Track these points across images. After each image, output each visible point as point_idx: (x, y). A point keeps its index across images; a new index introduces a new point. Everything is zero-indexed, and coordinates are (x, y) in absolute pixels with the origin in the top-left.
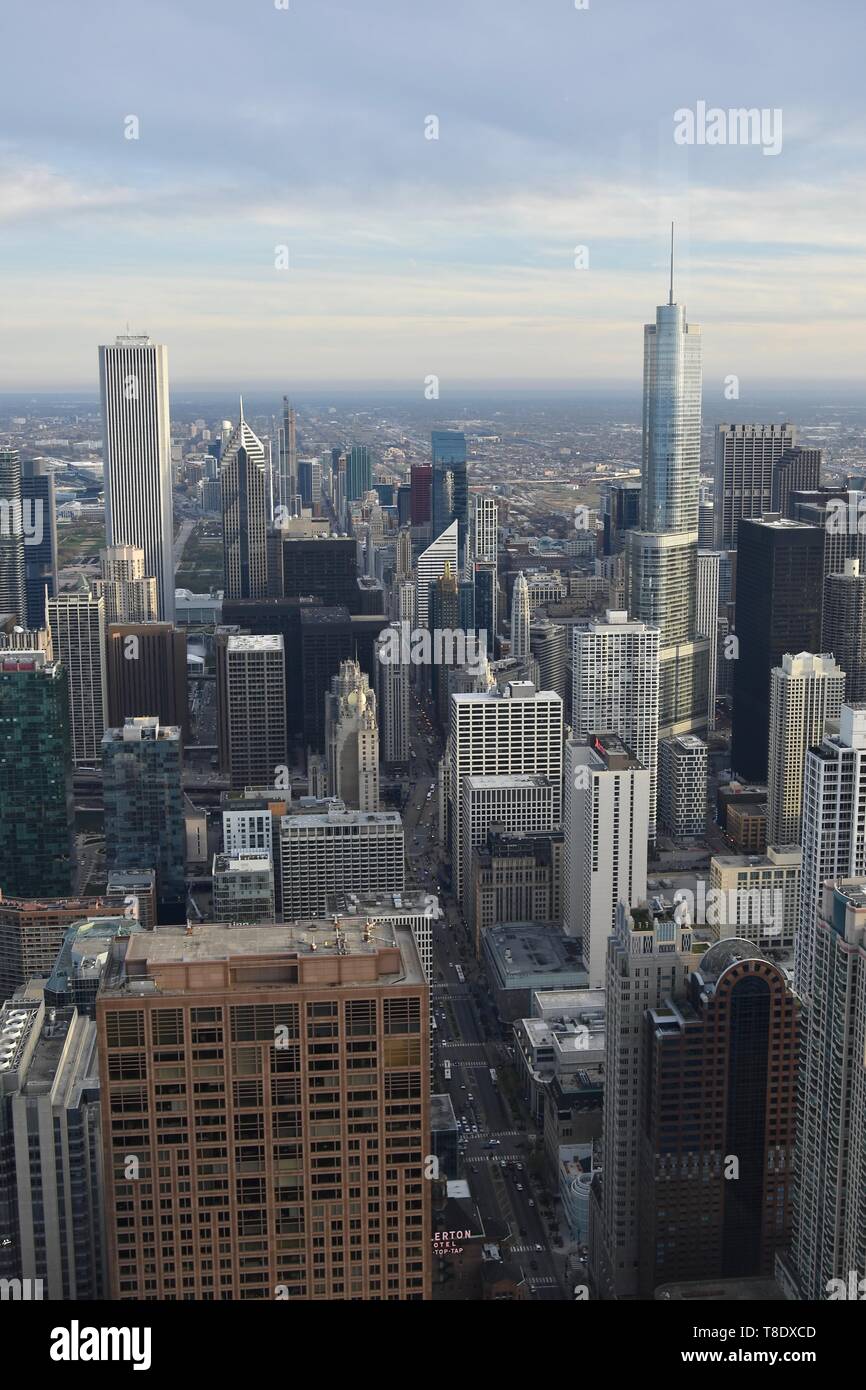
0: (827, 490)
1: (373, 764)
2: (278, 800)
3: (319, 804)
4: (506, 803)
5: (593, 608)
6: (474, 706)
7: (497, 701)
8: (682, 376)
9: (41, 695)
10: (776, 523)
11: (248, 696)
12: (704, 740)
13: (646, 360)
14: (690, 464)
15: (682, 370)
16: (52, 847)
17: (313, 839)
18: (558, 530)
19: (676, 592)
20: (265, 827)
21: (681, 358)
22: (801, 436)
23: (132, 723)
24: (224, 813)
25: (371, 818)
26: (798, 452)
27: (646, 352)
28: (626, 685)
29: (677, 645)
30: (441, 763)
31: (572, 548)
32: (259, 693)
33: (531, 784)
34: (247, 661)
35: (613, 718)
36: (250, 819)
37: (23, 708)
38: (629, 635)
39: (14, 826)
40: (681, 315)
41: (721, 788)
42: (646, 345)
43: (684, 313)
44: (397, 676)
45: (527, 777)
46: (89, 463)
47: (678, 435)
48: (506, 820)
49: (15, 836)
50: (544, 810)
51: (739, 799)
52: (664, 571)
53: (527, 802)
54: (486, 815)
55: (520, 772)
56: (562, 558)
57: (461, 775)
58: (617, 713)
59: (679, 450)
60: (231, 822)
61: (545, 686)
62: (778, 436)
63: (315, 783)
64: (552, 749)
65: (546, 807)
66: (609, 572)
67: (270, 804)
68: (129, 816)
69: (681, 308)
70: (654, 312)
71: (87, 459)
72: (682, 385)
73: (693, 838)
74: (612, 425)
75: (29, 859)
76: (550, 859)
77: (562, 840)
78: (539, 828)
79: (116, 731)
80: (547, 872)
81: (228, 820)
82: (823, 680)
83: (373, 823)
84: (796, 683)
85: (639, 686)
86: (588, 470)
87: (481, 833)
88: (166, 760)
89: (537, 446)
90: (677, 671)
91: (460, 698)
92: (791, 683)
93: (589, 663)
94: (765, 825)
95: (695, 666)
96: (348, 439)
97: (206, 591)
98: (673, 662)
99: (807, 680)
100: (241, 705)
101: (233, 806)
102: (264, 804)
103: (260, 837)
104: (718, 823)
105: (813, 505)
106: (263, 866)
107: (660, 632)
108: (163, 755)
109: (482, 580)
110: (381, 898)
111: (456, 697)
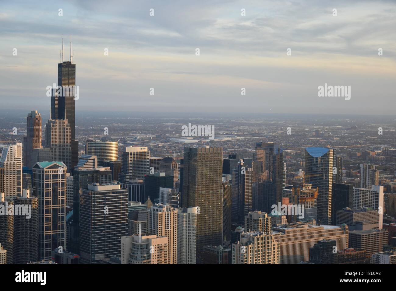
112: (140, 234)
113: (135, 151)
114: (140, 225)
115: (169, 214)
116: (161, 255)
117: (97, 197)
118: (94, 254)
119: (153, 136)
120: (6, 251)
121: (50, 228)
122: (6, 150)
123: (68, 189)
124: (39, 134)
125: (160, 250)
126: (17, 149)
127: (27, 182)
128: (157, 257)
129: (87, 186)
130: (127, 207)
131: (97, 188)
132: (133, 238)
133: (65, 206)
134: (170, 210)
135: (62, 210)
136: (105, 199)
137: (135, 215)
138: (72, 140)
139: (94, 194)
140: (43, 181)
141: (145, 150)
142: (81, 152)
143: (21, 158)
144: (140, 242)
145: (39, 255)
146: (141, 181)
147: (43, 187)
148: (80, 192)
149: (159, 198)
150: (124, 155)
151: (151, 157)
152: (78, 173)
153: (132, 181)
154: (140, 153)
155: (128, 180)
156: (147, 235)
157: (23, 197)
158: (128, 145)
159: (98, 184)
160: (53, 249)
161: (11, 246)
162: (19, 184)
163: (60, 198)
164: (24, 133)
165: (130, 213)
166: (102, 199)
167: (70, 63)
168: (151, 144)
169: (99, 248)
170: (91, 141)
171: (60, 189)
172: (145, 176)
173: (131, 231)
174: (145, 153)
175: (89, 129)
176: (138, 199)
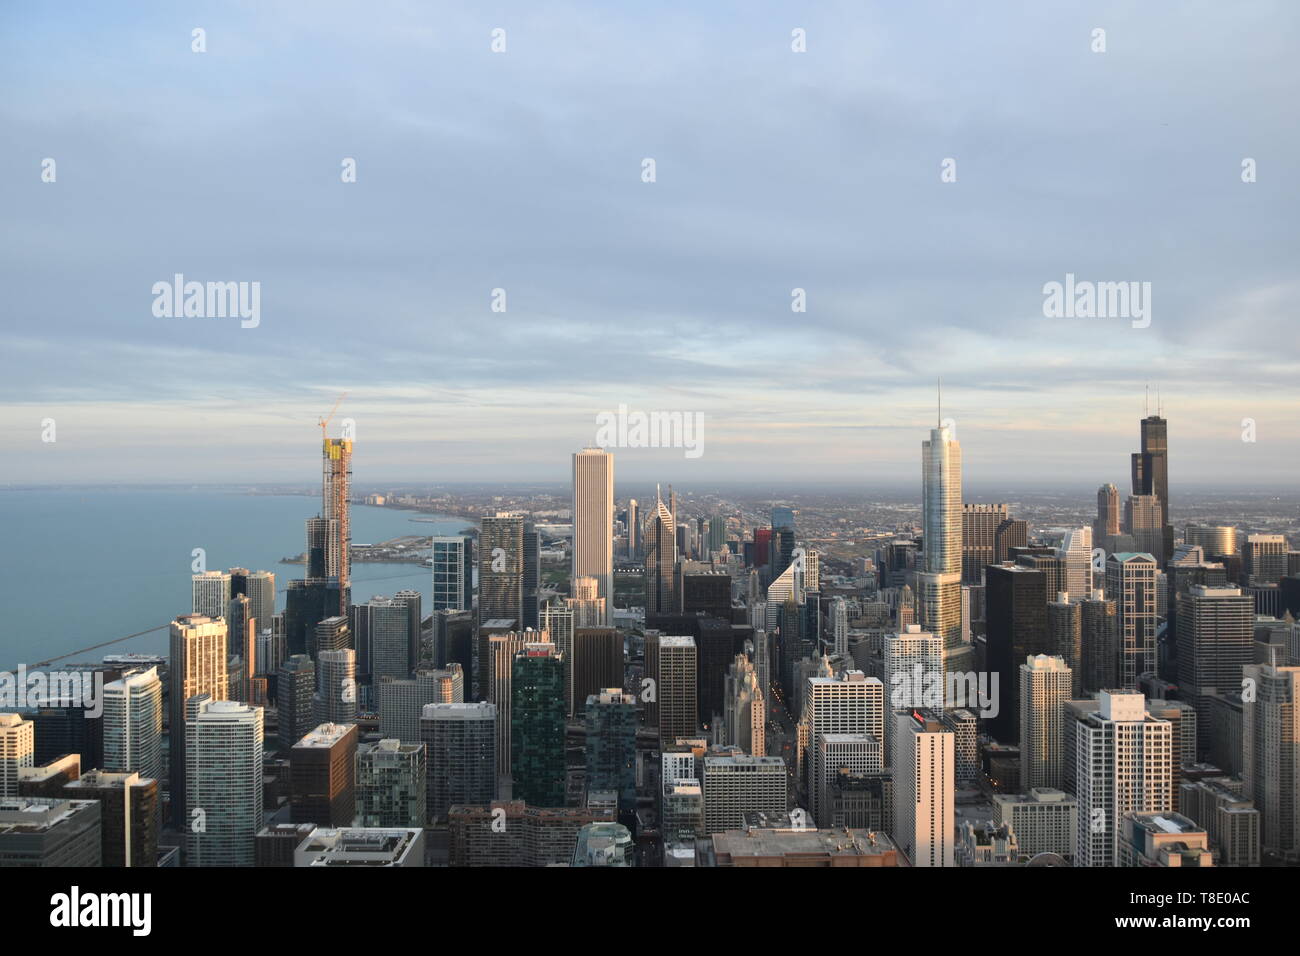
0: (1034, 547)
1: (761, 724)
2: (698, 747)
3: (725, 750)
4: (849, 753)
5: (880, 623)
6: (824, 686)
7: (839, 684)
8: (948, 473)
9: (551, 673)
10: (1013, 568)
11: (672, 676)
12: (973, 712)
13: (923, 463)
14: (955, 529)
15: (948, 470)
16: (554, 773)
17: (721, 773)
18: (846, 571)
19: (948, 613)
20: (689, 765)
21: (947, 463)
22: (1008, 510)
23: (606, 692)
24: (663, 754)
25: (764, 761)
26: (1010, 522)
27: (924, 458)
29: (950, 648)
30: (798, 725)
31: (861, 583)
32: (679, 674)
33: (865, 740)
34: (672, 653)
36: (680, 759)
37: (540, 680)
38: (922, 641)
39: (530, 759)
41: (986, 747)
42: (923, 453)
44: (761, 665)
45: (861, 735)
47: (947, 511)
48: (849, 765)
49: (530, 765)
50: (875, 759)
51: (998, 755)
52: (940, 599)
53: (863, 753)
54: (836, 761)
55: (855, 732)
56: (856, 590)
57: (816, 733)
59: (948, 520)
60: (668, 761)
61: (871, 674)
62: (996, 511)
63: (718, 735)
64: (876, 717)
65: (876, 757)
66: (886, 599)
68: (601, 754)
70: (929, 434)
71: (542, 522)
72: (949, 479)
73: (967, 782)
74: (870, 504)
75: (540, 781)
76: (881, 793)
77: (891, 780)
78: (871, 771)
79: (595, 697)
80: (879, 802)
81: (666, 759)
82: (1057, 673)
83: (765, 765)
84: (1038, 675)
86: (859, 533)
87: (833, 773)
88: (627, 717)
89: (824, 517)
91: (815, 681)
92: (1035, 675)
93: (896, 659)
94: (1018, 773)
95: (963, 663)
97: (624, 607)
99: (1046, 673)
101: (669, 750)
102: (690, 751)
103: (687, 771)
104: (985, 771)
105: (1030, 557)
106: (696, 791)
107: (942, 639)
108: (625, 714)
109: (811, 603)
110: (780, 816)
111: (812, 680)
112: (1274, 664)
113: (1264, 541)
114: (1274, 651)
117: (1204, 605)
118: (1199, 686)
120: (1070, 670)
121: (1133, 644)
122: (1069, 536)
123: (1159, 592)
124: (1115, 515)
126: (1084, 535)
127: (1099, 580)
129: (1188, 589)
130: (1252, 623)
131: (1204, 593)
132: (1262, 670)
133: (1155, 615)
135: (1151, 621)
136: (1216, 609)
137: (1264, 635)
138: (1164, 524)
139: (1199, 601)
140: (1122, 579)
141: (1280, 539)
142: (1178, 542)
143: (1091, 547)
144: (1274, 675)
145: (1118, 681)
146: (1275, 585)
147: (1122, 587)
148: (1178, 596)
150: (1246, 547)
151: (1290, 550)
152: (1174, 569)
153: (1259, 585)
154: (1271, 544)
155: (1252, 583)
156: (1286, 665)
157: (1095, 599)
158: (1252, 532)
159: (1204, 587)
160: (1138, 673)
161: (1078, 665)
162: (1088, 581)
163: (1147, 603)
164: (1094, 513)
165: (1258, 631)
166: (1212, 609)
167: (1159, 418)
168: (1290, 532)
169: (1207, 678)
170: (1193, 526)
171: (1147, 591)
172: (1281, 579)
173: (1260, 658)
174: (1280, 544)
175: (1190, 508)
176: (1270, 611)
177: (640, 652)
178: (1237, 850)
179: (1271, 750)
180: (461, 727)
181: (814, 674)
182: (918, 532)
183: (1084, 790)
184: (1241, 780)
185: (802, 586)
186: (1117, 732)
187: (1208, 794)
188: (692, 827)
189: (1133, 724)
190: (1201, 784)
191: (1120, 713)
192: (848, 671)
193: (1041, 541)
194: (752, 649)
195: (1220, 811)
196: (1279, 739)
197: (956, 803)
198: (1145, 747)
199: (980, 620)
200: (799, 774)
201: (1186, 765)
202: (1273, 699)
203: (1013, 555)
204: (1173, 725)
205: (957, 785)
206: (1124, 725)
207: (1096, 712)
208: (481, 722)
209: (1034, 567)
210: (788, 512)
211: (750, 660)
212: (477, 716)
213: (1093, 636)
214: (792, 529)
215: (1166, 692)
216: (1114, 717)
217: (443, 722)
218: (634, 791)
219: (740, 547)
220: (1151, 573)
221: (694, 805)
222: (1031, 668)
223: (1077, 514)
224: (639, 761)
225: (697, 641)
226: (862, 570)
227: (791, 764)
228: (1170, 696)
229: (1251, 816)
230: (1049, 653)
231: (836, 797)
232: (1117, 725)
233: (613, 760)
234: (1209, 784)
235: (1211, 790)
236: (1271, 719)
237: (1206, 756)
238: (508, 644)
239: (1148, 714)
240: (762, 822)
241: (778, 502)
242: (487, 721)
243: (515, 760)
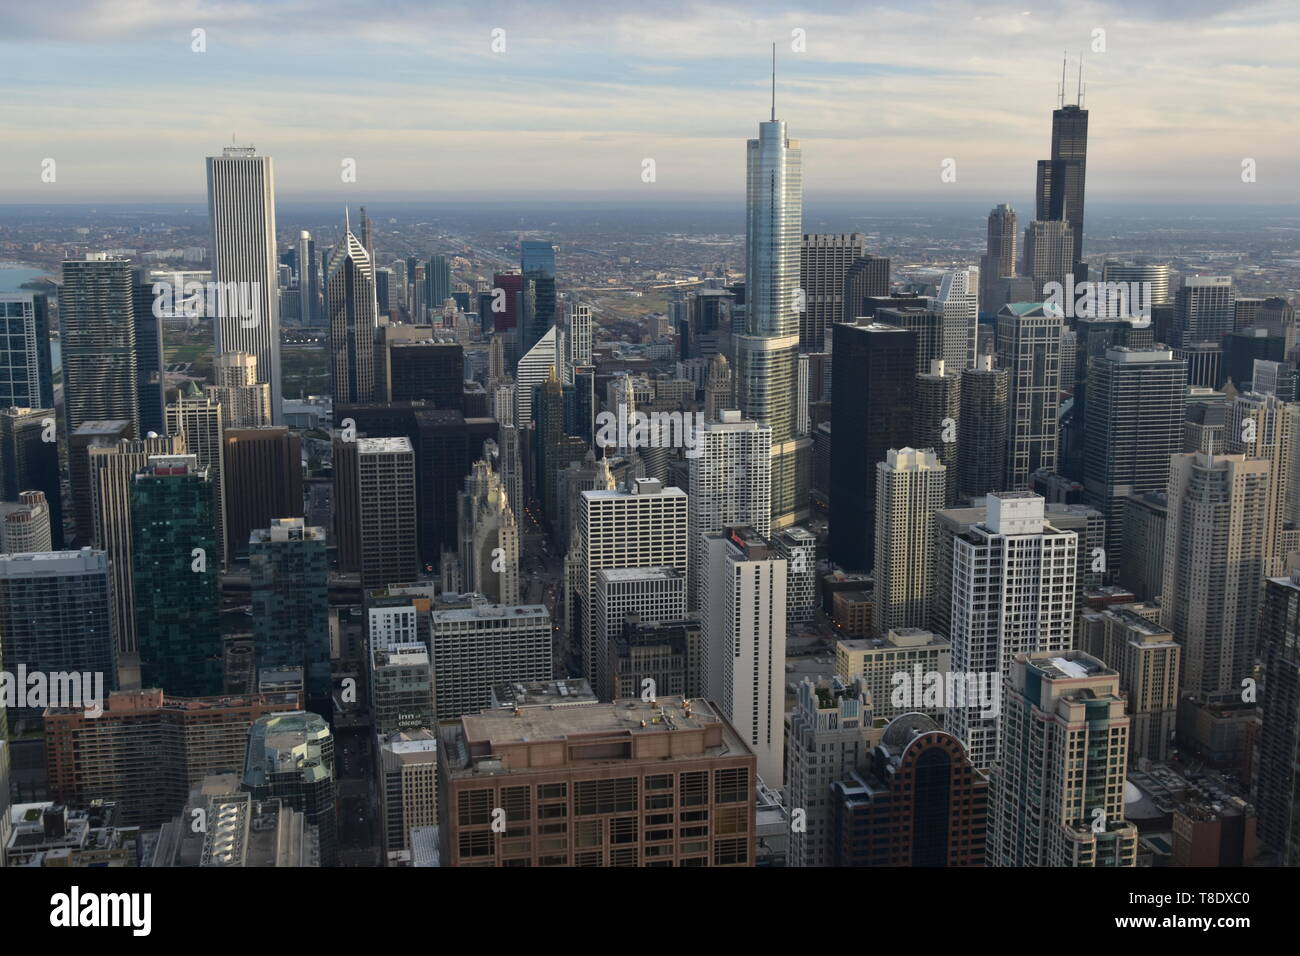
0: (899, 296)
1: (513, 560)
2: (422, 596)
3: (461, 600)
4: (640, 594)
6: (604, 503)
7: (626, 498)
8: (784, 188)
9: (194, 499)
10: (870, 326)
11: (379, 496)
12: (812, 532)
13: (749, 173)
14: (791, 271)
15: (784, 183)
16: (205, 647)
17: (465, 633)
18: (630, 335)
19: (779, 393)
20: (410, 623)
21: (783, 171)
22: (869, 244)
23: (279, 523)
24: (370, 610)
25: (519, 612)
26: (867, 260)
27: (749, 166)
28: (740, 481)
29: (782, 442)
30: (566, 558)
31: (653, 352)
32: (390, 494)
33: (662, 575)
34: (378, 463)
35: (728, 512)
36: (396, 615)
37: (176, 511)
38: (743, 434)
39: (167, 628)
40: (783, 131)
41: (827, 577)
42: (749, 159)
43: (786, 129)
44: (511, 476)
45: (657, 569)
46: (161, 273)
47: (781, 244)
48: (640, 611)
49: (167, 638)
50: (676, 601)
51: (843, 587)
52: (769, 373)
53: (659, 593)
54: (621, 607)
55: (648, 565)
56: (646, 362)
57: (592, 569)
58: (732, 508)
59: (782, 259)
60: (377, 619)
61: (670, 482)
62: (848, 245)
63: (449, 579)
64: (678, 543)
65: (678, 598)
66: (690, 374)
67: (414, 600)
68: (276, 614)
69: (783, 124)
70: (757, 128)
72: (784, 197)
73: (802, 625)
74: (665, 235)
75: (182, 659)
76: (684, 647)
77: (698, 629)
78: (671, 617)
79: (262, 532)
80: (682, 659)
81: (374, 617)
82: (926, 473)
83: (521, 617)
84: (901, 476)
85: (753, 481)
86: (648, 278)
87: (617, 624)
88: (313, 560)
89: (596, 255)
90: (782, 467)
91: (591, 495)
92: (897, 476)
93: (706, 460)
94: (870, 610)
95: (798, 463)
96: (413, 249)
97: (297, 396)
98: (778, 458)
99: (911, 473)
100: (372, 505)
101: (378, 603)
102: (411, 605)
103: (406, 632)
104: (825, 609)
105: (893, 310)
106: (421, 659)
107: (771, 430)
108: (310, 555)
109: (581, 383)
110: (546, 687)
111: (584, 493)
112: (1211, 451)
113: (1206, 285)
114: (1210, 434)
115: (1272, 414)
116: (1253, 495)
117: (1124, 374)
118: (1111, 484)
119: (1243, 254)
120: (945, 467)
121: (1027, 430)
122: (948, 281)
123: (1066, 357)
124: (1011, 249)
125: (1251, 485)
126: (970, 278)
127: (986, 341)
128: (1244, 498)
129: (1100, 352)
130: (1184, 397)
131: (1125, 357)
132: (1195, 458)
133: (1059, 390)
134: (1276, 407)
135: (1053, 397)
136: (1139, 378)
137: (1199, 413)
138: (1075, 263)
139: (1118, 368)
140: (1017, 341)
141: (1227, 282)
143: (977, 294)
144: (1209, 466)
145: (1005, 481)
146: (1216, 345)
147: (1017, 352)
148: (1090, 364)
149: (1251, 380)
150: (1182, 294)
151: (1238, 296)
153: (1195, 346)
154: (1214, 288)
155: (1187, 343)
156: (1226, 453)
157: (979, 369)
158: (1190, 272)
159: (1126, 349)
160: (1033, 469)
161: (954, 460)
162: (971, 344)
163: (1048, 373)
164: (982, 247)
165: (1190, 408)
166: (1133, 379)
167: (1078, 108)
168: (1238, 271)
169: (1122, 473)
170: (1114, 264)
171: (1049, 357)
172: (1224, 337)
173: (1191, 444)
174: (1227, 288)
175: (1109, 239)
176: (1206, 382)
177: (326, 464)
178: (1149, 696)
179: (1200, 564)
180: (51, 587)
181: (589, 486)
182: (736, 276)
183: (961, 628)
184: (1158, 605)
185: (568, 359)
186: (1007, 549)
187: (1116, 626)
188: (416, 710)
189: (1029, 537)
190: (1106, 612)
191: (1012, 523)
192: (638, 480)
193: (908, 288)
194: (496, 453)
195: (1131, 647)
196: (1209, 551)
197: (787, 656)
198: (1042, 568)
199: (821, 402)
200: (568, 627)
201: (1088, 590)
202: (1206, 498)
203: (871, 309)
204: (1079, 536)
205: (791, 632)
206: (1016, 539)
207: (980, 523)
208: (86, 577)
209: (899, 325)
210: (546, 248)
211: (494, 470)
212: (79, 570)
213: (976, 419)
214: (551, 275)
215: (1068, 493)
216: (1004, 529)
217: (23, 581)
218: (328, 665)
219: (473, 301)
220: (1056, 330)
221: (420, 679)
222: (892, 466)
223: (958, 248)
224: (333, 622)
225: (414, 443)
226: (654, 334)
227: (557, 615)
228: (1073, 498)
229: (1168, 652)
230: (917, 445)
231: (620, 656)
232: (1008, 539)
233: (294, 622)
234: (1118, 613)
235: (1120, 621)
236: (1202, 525)
237: (1115, 576)
238: (120, 458)
239: (1047, 524)
240: (519, 697)
241: (527, 233)
242: (94, 576)
243: (142, 630)
